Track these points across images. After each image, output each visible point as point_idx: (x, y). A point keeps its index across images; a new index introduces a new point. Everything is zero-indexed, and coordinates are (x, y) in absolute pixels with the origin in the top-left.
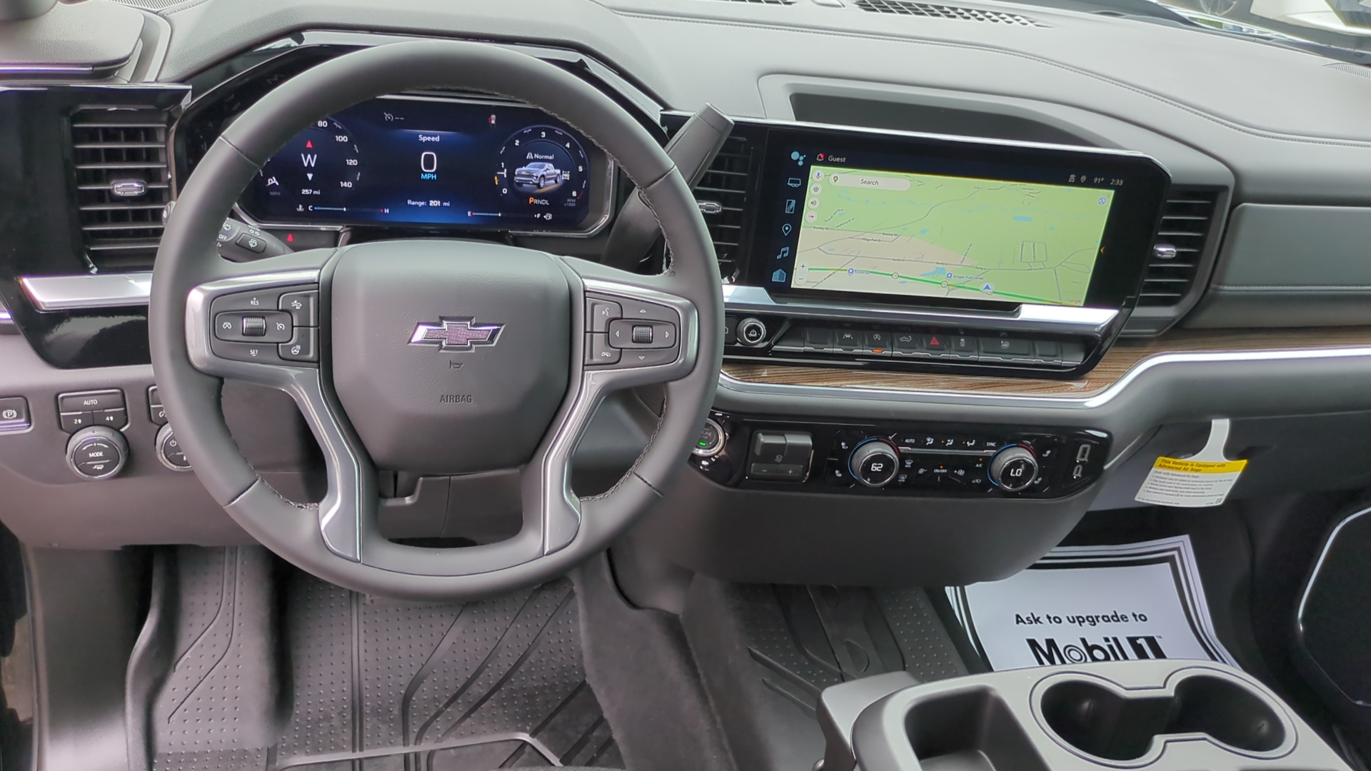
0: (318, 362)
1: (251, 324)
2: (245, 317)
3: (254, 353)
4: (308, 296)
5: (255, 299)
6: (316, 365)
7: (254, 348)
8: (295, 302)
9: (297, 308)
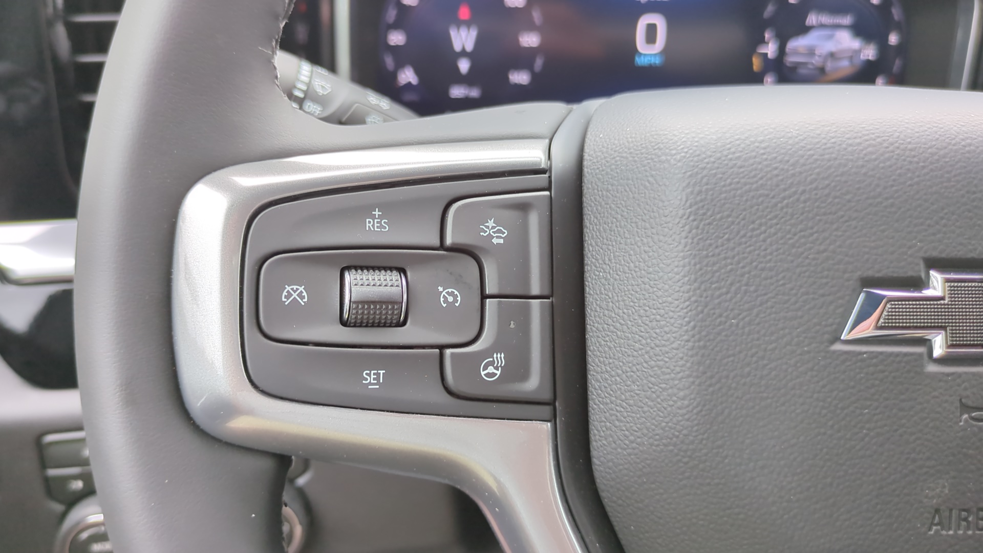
0: (552, 403)
1: (365, 289)
2: (348, 268)
3: (371, 379)
4: (523, 207)
5: (377, 213)
6: (546, 411)
7: (374, 363)
8: (491, 223)
9: (495, 241)
